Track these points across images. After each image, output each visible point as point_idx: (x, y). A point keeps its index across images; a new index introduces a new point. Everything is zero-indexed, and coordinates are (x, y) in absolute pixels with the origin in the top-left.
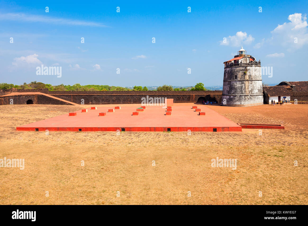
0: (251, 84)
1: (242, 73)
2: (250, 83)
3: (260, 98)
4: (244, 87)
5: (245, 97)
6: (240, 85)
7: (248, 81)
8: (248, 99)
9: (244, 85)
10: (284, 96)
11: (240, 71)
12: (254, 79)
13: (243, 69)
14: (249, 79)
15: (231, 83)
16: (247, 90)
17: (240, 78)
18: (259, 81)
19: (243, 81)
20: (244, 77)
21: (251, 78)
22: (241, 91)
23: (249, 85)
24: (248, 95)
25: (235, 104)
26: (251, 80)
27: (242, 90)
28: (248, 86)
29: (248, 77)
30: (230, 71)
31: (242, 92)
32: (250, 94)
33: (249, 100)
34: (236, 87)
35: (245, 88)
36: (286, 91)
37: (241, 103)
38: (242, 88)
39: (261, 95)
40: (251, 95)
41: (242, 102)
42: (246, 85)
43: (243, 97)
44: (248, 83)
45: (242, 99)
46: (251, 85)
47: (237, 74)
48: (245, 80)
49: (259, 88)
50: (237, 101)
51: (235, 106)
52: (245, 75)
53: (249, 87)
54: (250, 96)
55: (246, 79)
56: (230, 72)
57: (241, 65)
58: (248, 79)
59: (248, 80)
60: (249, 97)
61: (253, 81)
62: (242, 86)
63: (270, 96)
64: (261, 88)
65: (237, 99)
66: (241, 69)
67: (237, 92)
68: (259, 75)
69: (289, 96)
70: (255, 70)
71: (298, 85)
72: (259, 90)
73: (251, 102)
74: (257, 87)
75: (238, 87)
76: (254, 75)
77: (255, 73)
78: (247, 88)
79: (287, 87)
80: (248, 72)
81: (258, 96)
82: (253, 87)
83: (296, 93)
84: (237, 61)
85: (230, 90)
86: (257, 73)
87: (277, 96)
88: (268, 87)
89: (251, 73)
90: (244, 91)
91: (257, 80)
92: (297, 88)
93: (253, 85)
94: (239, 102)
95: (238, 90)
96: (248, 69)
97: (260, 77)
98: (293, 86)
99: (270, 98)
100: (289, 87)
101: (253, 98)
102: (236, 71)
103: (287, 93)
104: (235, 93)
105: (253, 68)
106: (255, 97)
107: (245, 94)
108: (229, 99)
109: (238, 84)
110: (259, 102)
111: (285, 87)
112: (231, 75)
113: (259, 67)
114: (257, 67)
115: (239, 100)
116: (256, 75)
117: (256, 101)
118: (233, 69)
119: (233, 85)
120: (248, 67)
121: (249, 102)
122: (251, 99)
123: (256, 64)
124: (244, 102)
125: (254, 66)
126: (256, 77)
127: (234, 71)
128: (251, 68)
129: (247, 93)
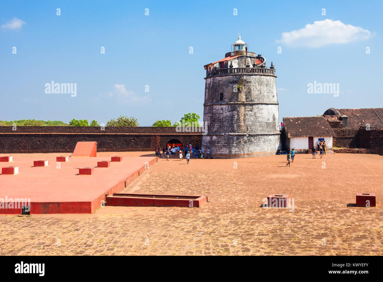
0: (252, 111)
1: (233, 87)
2: (249, 109)
3: (271, 141)
7: (244, 105)
8: (245, 142)
9: (236, 112)
10: (320, 138)
11: (230, 85)
12: (256, 100)
13: (235, 80)
14: (247, 101)
15: (213, 109)
16: (242, 124)
17: (229, 99)
18: (268, 104)
19: (235, 104)
20: (237, 96)
21: (250, 99)
22: (232, 125)
23: (246, 112)
24: (245, 134)
25: (219, 153)
26: (250, 102)
27: (232, 124)
28: (245, 115)
29: (244, 97)
30: (212, 83)
31: (234, 127)
32: (248, 132)
33: (245, 145)
34: (221, 117)
35: (239, 119)
36: (326, 127)
37: (230, 151)
38: (232, 120)
39: (272, 133)
40: (249, 135)
41: (233, 148)
43: (235, 138)
44: (245, 108)
45: (233, 143)
46: (250, 112)
47: (224, 91)
48: (239, 102)
49: (268, 119)
52: (238, 94)
53: (246, 116)
54: (248, 135)
55: (240, 101)
56: (211, 86)
57: (231, 72)
58: (244, 100)
59: (244, 102)
61: (254, 106)
62: (233, 115)
63: (291, 136)
64: (274, 119)
65: (223, 143)
66: (232, 80)
67: (224, 129)
68: (268, 92)
69: (330, 137)
70: (260, 83)
71: (358, 115)
72: (268, 124)
73: (250, 149)
74: (264, 118)
75: (226, 118)
76: (257, 92)
77: (258, 88)
78: (243, 120)
79: (331, 119)
80: (245, 85)
81: (266, 137)
82: (255, 117)
83: (348, 132)
84: (225, 63)
85: (211, 124)
86: (264, 89)
87: (306, 137)
88: (292, 119)
89: (250, 89)
90: (238, 126)
91: (263, 102)
92: (354, 121)
93: (255, 113)
94: (226, 149)
95: (226, 124)
96: (245, 80)
97: (272, 96)
98: (343, 117)
99: (291, 141)
100: (335, 119)
101: (255, 141)
102: (223, 85)
103: (327, 130)
104: (220, 129)
105: (254, 79)
106: (259, 139)
107: (239, 131)
108: (210, 142)
109: (225, 111)
110: (268, 149)
111: (326, 119)
112: (213, 93)
113: (269, 77)
114: (263, 77)
115: (228, 144)
116: (261, 93)
117: (261, 146)
118: (217, 80)
119: (216, 113)
120: (245, 77)
121: (247, 150)
122: (251, 142)
123: (261, 70)
124: (237, 148)
125: (257, 75)
126: (263, 98)
127: (218, 85)
128: (251, 79)
129: (242, 129)
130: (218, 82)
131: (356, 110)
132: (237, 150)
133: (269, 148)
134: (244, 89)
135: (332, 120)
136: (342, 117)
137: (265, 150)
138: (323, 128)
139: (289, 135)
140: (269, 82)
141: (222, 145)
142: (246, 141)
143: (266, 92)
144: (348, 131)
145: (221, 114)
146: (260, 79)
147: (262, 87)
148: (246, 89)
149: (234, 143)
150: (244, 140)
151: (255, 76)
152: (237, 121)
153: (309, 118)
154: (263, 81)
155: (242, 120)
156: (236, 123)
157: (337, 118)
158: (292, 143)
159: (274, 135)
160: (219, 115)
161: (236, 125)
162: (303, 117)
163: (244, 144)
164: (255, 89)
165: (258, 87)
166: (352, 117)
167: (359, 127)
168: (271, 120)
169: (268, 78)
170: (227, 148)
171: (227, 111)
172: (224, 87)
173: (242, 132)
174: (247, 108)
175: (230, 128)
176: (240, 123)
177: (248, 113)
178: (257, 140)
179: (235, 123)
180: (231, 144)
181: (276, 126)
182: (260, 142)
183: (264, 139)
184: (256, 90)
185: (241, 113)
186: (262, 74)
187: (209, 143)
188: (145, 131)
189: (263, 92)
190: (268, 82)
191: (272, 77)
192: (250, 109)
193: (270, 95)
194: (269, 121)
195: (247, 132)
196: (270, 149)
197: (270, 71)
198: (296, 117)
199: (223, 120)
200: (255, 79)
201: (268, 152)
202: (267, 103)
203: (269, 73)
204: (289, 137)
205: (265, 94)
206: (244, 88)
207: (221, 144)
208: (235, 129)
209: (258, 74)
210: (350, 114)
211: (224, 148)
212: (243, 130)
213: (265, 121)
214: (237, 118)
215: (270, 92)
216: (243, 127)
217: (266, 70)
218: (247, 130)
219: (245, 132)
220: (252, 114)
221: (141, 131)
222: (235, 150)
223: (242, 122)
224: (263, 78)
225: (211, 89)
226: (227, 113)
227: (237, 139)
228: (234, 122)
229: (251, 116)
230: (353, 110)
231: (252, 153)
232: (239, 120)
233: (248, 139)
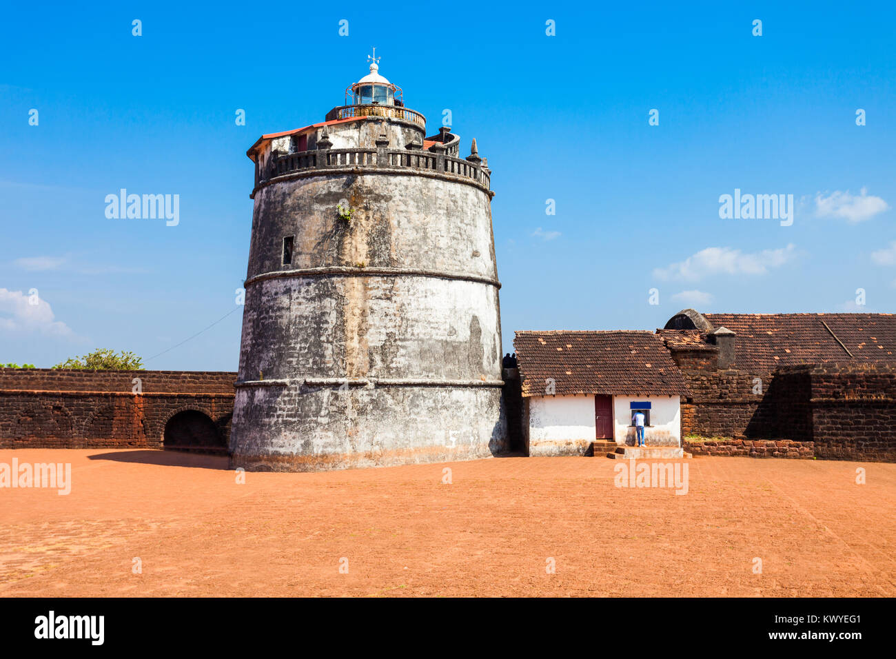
0: (389, 299)
1: (327, 215)
2: (379, 293)
3: (461, 408)
4: (332, 318)
5: (337, 398)
6: (307, 309)
7: (360, 273)
8: (362, 412)
9: (334, 302)
10: (637, 400)
11: (316, 206)
12: (407, 261)
13: (333, 190)
14: (372, 264)
15: (261, 294)
16: (354, 344)
17: (313, 258)
18: (451, 278)
19: (330, 274)
20: (340, 247)
21: (385, 257)
22: (317, 350)
23: (370, 303)
24: (360, 380)
25: (271, 449)
26: (384, 269)
27: (319, 344)
28: (363, 313)
29: (364, 249)
30: (263, 207)
31: (323, 356)
32: (374, 373)
33: (362, 420)
34: (284, 322)
35: (341, 327)
36: (657, 365)
37: (307, 444)
38: (318, 331)
39: (466, 382)
40: (378, 385)
41: (318, 432)
42: (352, 302)
43: (326, 394)
44: (366, 288)
45: (317, 414)
46: (384, 303)
47: (296, 230)
48: (344, 268)
49: (453, 332)
50: (286, 423)
51: (269, 469)
52: (343, 236)
53: (370, 319)
54: (371, 386)
55: (347, 264)
56: (261, 215)
57: (322, 163)
58: (362, 260)
59: (362, 266)
60: (367, 399)
61: (398, 280)
63: (531, 391)
64: (476, 331)
65: (285, 413)
66: (324, 193)
67: (292, 361)
68: (454, 238)
69: (670, 396)
70: (426, 204)
71: (770, 333)
72: (450, 350)
73: (378, 438)
74: (436, 326)
75: (300, 322)
76: (411, 235)
77: (417, 218)
78: (356, 329)
79: (679, 341)
80: (367, 209)
81: (441, 394)
82: (402, 319)
83: (738, 383)
84: (310, 138)
85: (253, 346)
86: (439, 226)
87: (586, 395)
88: (546, 337)
89: (387, 223)
90: (337, 350)
91: (433, 271)
92: (756, 350)
93: (404, 305)
94: (294, 434)
95: (298, 346)
96: (370, 192)
97: (469, 253)
98: (721, 335)
99: (532, 411)
100: (691, 340)
101: (398, 408)
102: (294, 209)
103: (661, 374)
104: (277, 363)
105: (401, 187)
106: (412, 401)
107: (342, 372)
108: (247, 413)
109: (297, 298)
110: (447, 438)
111: (662, 339)
112: (265, 238)
113: (458, 186)
114: (434, 183)
115: (300, 416)
116: (425, 238)
117: (420, 426)
118: (279, 192)
119: (271, 307)
120: (369, 180)
121: (366, 438)
122: (382, 410)
123: (430, 161)
124: (330, 434)
125: (414, 175)
126: (432, 254)
127: (278, 210)
128: (391, 187)
129: (352, 364)
130: (280, 199)
131: (762, 317)
132: (331, 440)
133: (454, 435)
134: (364, 222)
135: (684, 343)
136: (715, 333)
137: (437, 441)
138: (648, 366)
139: (525, 388)
140: (460, 203)
141: (280, 419)
142: (366, 405)
143: (445, 235)
144: (735, 381)
145: (283, 308)
146: (425, 191)
147: (431, 218)
148: (371, 222)
149: (323, 413)
150: (357, 401)
151: (405, 178)
152: (335, 333)
153: (602, 335)
154: (437, 198)
155: (352, 331)
156: (331, 343)
157: (701, 337)
158: (537, 416)
159: (472, 386)
160: (278, 314)
161: (333, 351)
162: (583, 330)
163: (356, 416)
164: (404, 221)
165: (414, 217)
166: (751, 340)
167: (774, 370)
168: (464, 334)
169: (456, 189)
170: (297, 431)
171: (304, 298)
172: (296, 217)
173: (351, 372)
174: (371, 289)
175: (311, 361)
176: (346, 340)
177: (375, 307)
178: (407, 402)
179: (328, 342)
180: (309, 417)
181: (485, 357)
182: (416, 410)
183: (431, 401)
184: (407, 226)
185: (351, 305)
186: (430, 172)
187: (244, 416)
188: (103, 383)
189: (434, 234)
190: (455, 202)
191: (469, 188)
192: (382, 292)
193: (461, 246)
194: (453, 338)
195: (369, 374)
196: (454, 439)
197: (462, 166)
198: (560, 331)
199: (288, 329)
200: (406, 188)
201: (448, 450)
202: (449, 273)
203: (459, 173)
204: (524, 395)
205: (443, 243)
206: (363, 217)
207: (278, 416)
208: (329, 362)
209: (418, 172)
210: (744, 328)
211: (287, 433)
212: (355, 367)
213: (440, 338)
214: (334, 322)
215: (460, 235)
216: (354, 354)
217: (450, 163)
218: (371, 367)
219: (364, 374)
220: (391, 311)
221: (88, 383)
222: (324, 440)
223: (352, 338)
224: (437, 188)
225: (261, 226)
226: (303, 307)
227: (331, 398)
228: (323, 338)
229: (387, 315)
230: (753, 318)
231: (385, 451)
232: (343, 331)
233: (372, 401)
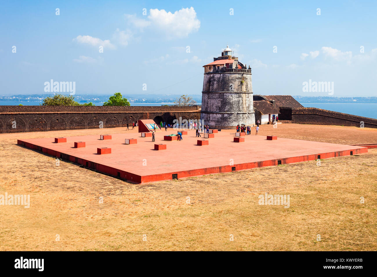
1: (239, 82)
4: (241, 101)
5: (243, 116)
6: (236, 99)
7: (245, 93)
8: (247, 118)
9: (241, 98)
10: (273, 114)
11: (237, 80)
12: (250, 91)
13: (240, 77)
15: (224, 96)
16: (244, 106)
17: (237, 90)
19: (241, 93)
20: (241, 88)
21: (248, 90)
23: (246, 98)
25: (231, 125)
26: (248, 92)
27: (239, 106)
28: (245, 100)
29: (245, 88)
30: (221, 78)
31: (240, 108)
34: (231, 102)
35: (242, 103)
38: (239, 104)
40: (248, 113)
41: (241, 122)
42: (244, 98)
43: (241, 115)
44: (245, 96)
45: (240, 119)
46: (248, 99)
48: (243, 92)
50: (234, 121)
51: (231, 129)
52: (242, 86)
53: (246, 102)
54: (247, 113)
55: (243, 91)
57: (236, 71)
58: (245, 91)
61: (249, 94)
62: (240, 100)
65: (234, 119)
66: (238, 77)
67: (234, 109)
73: (249, 122)
75: (235, 102)
80: (245, 81)
84: (230, 65)
85: (222, 106)
87: (268, 114)
90: (242, 107)
94: (236, 122)
95: (235, 106)
96: (245, 78)
99: (262, 117)
101: (250, 117)
102: (231, 80)
104: (230, 109)
105: (248, 77)
107: (243, 111)
109: (234, 97)
115: (237, 119)
117: (253, 120)
119: (227, 98)
120: (245, 75)
127: (227, 79)
130: (227, 77)
132: (243, 123)
138: (271, 108)
145: (231, 99)
148: (246, 83)
149: (241, 118)
150: (246, 116)
151: (249, 75)
155: (244, 104)
160: (229, 100)
175: (238, 109)
182: (252, 118)
184: (249, 84)
187: (220, 119)
207: (232, 119)
212: (245, 110)
216: (245, 108)
218: (247, 110)
225: (221, 82)
228: (240, 105)
229: (248, 101)
